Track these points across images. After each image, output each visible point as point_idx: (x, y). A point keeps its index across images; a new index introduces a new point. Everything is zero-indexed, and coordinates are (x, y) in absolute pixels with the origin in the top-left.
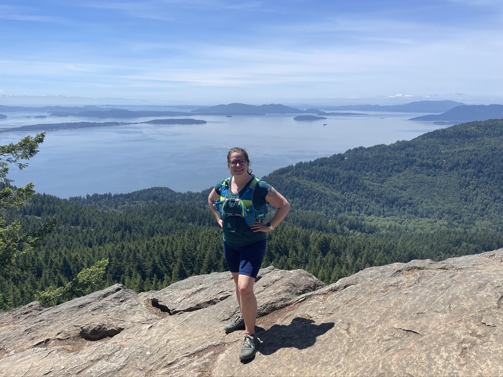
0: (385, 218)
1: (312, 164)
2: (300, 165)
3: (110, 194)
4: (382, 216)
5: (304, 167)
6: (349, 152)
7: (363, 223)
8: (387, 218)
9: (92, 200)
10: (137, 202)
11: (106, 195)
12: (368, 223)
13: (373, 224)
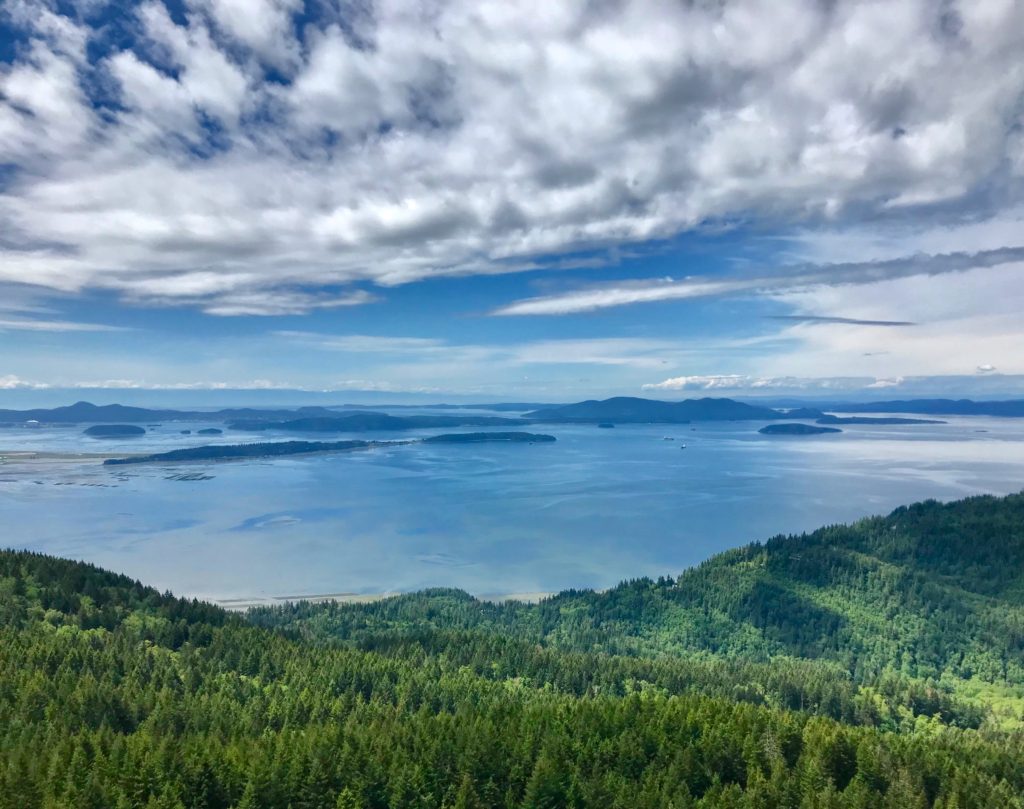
0: (1009, 689)
1: (808, 541)
2: (778, 543)
3: (335, 604)
4: (1002, 682)
5: (788, 548)
6: (902, 513)
7: (951, 698)
8: (1016, 687)
9: (296, 615)
10: (390, 623)
11: (325, 605)
12: (964, 699)
13: (977, 701)
